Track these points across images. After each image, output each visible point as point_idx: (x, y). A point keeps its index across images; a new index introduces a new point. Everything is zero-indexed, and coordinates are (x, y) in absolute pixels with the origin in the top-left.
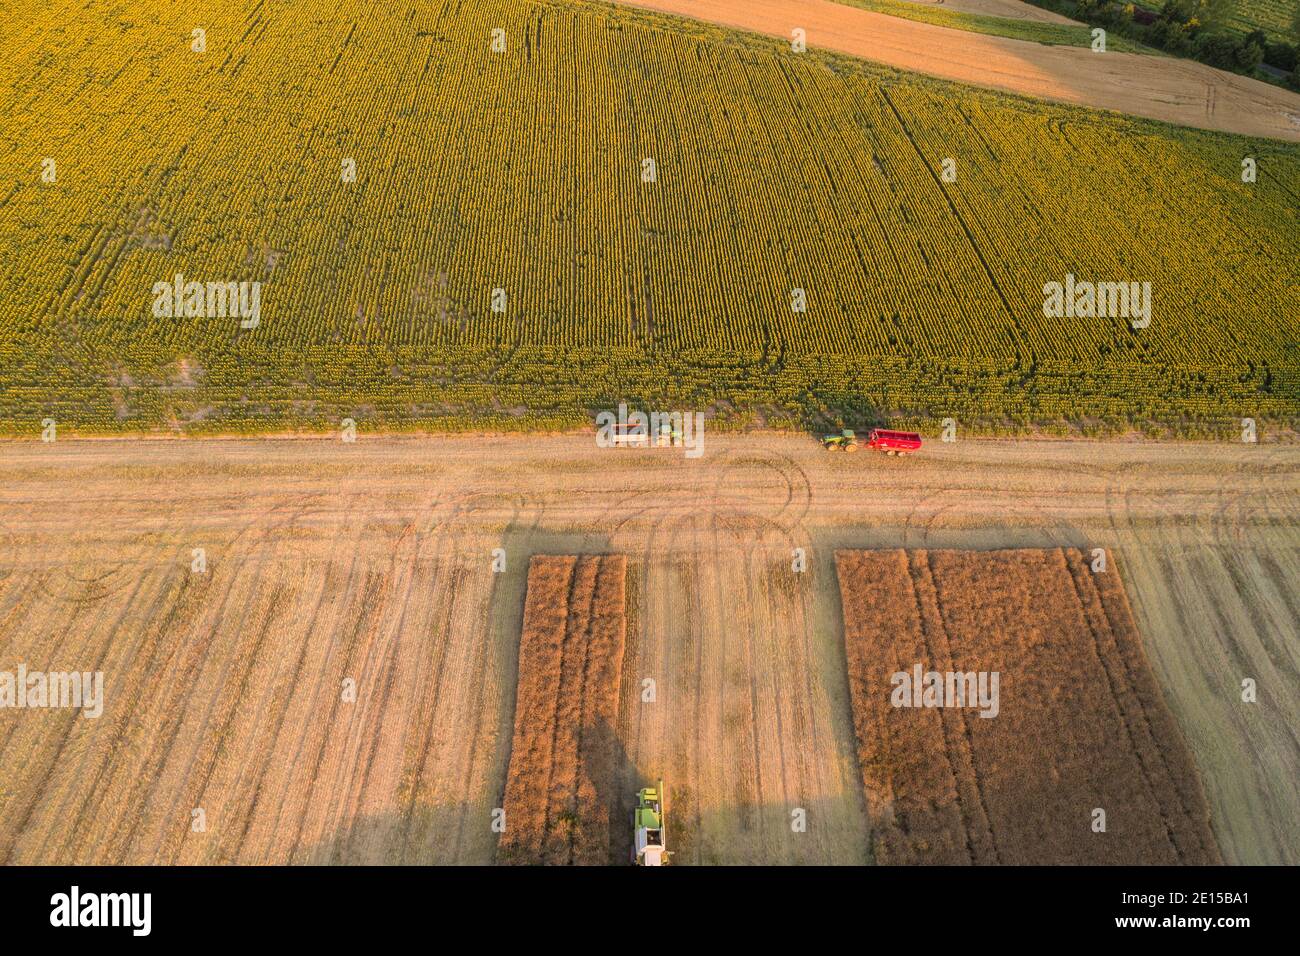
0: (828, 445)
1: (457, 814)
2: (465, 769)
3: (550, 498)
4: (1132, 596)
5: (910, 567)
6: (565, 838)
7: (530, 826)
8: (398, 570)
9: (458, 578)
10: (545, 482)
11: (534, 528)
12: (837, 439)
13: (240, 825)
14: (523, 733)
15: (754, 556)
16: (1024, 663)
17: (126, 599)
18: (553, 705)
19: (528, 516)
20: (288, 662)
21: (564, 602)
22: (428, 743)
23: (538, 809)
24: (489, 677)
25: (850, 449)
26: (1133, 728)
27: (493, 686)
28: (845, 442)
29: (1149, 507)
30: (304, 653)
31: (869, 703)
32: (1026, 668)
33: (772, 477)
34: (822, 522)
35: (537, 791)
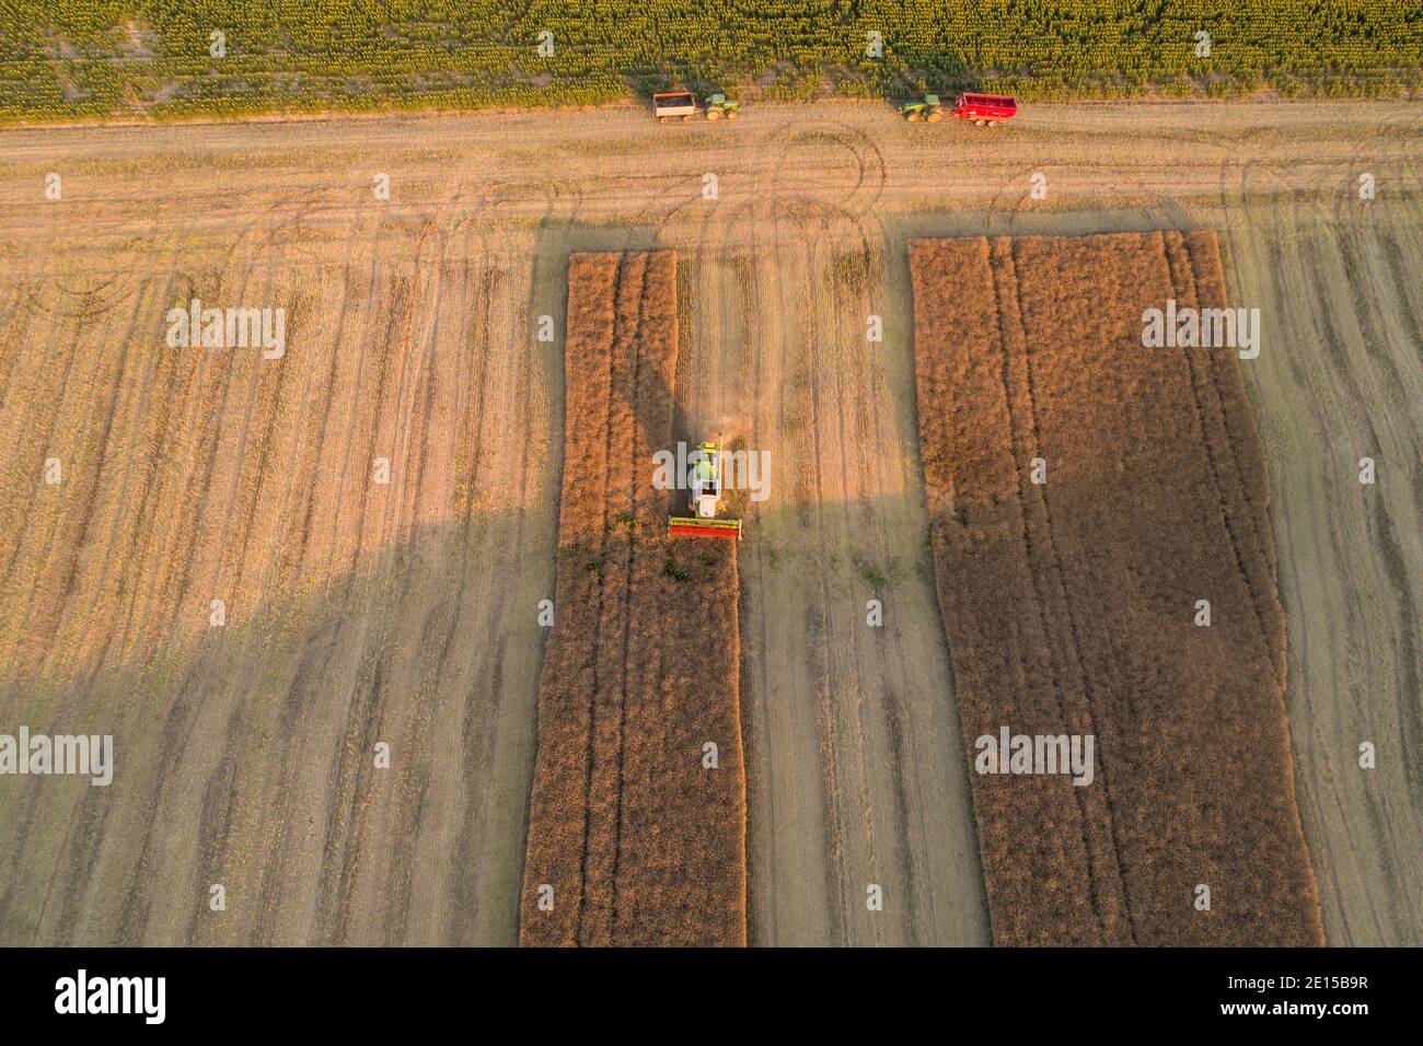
0: (907, 114)
1: (514, 519)
2: (519, 476)
3: (587, 186)
4: (1231, 283)
5: (991, 257)
6: (625, 538)
7: (589, 528)
8: (424, 274)
9: (491, 282)
10: (579, 167)
11: (571, 222)
12: (918, 107)
13: (299, 535)
14: (576, 441)
15: (819, 248)
16: (1103, 358)
17: (130, 313)
18: (604, 412)
19: (564, 207)
20: (319, 375)
21: (610, 305)
22: (478, 454)
23: (596, 513)
24: (535, 385)
25: (933, 119)
26: (1207, 420)
27: (540, 394)
28: (928, 110)
29: (1268, 181)
30: (334, 366)
31: (936, 403)
32: (1105, 362)
33: (841, 154)
34: (896, 207)
35: (594, 496)
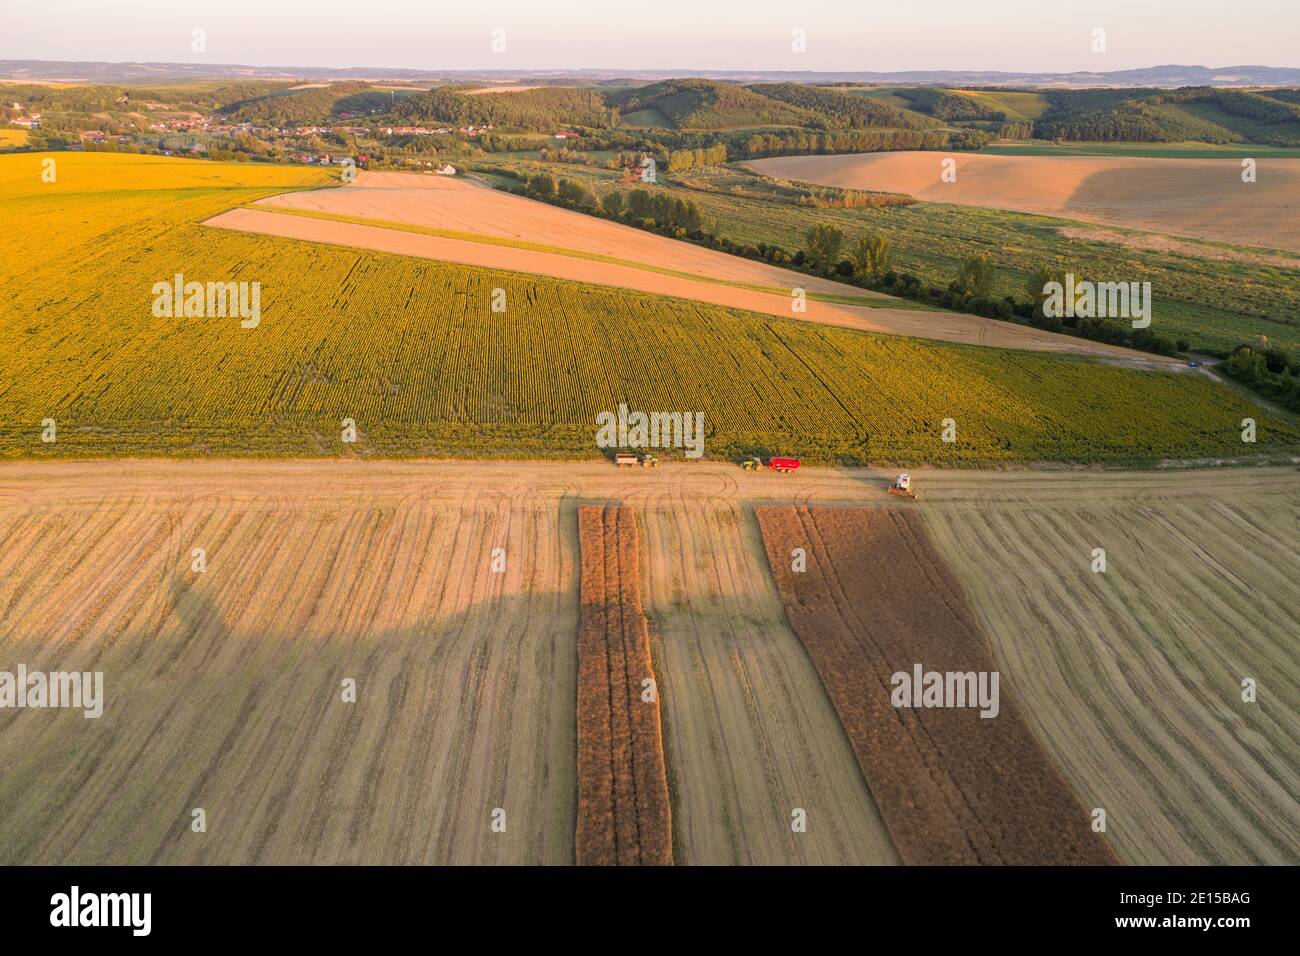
0: (745, 467)
1: (555, 597)
2: (557, 580)
3: (584, 487)
5: (798, 512)
7: (598, 598)
8: (502, 511)
9: (536, 515)
10: (582, 480)
11: (577, 498)
12: (750, 463)
14: (587, 566)
15: (707, 509)
17: (347, 521)
18: (602, 556)
19: (573, 492)
20: (449, 541)
21: (601, 522)
22: (535, 571)
23: (600, 593)
24: (563, 548)
25: (759, 468)
27: (567, 552)
28: (755, 465)
29: (937, 495)
30: (456, 540)
33: (714, 479)
34: (745, 496)
35: (599, 587)
